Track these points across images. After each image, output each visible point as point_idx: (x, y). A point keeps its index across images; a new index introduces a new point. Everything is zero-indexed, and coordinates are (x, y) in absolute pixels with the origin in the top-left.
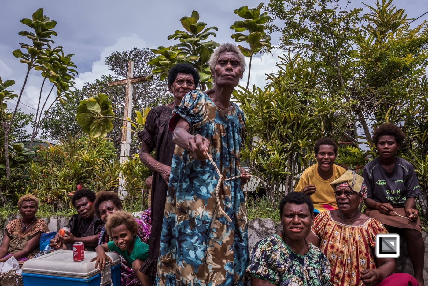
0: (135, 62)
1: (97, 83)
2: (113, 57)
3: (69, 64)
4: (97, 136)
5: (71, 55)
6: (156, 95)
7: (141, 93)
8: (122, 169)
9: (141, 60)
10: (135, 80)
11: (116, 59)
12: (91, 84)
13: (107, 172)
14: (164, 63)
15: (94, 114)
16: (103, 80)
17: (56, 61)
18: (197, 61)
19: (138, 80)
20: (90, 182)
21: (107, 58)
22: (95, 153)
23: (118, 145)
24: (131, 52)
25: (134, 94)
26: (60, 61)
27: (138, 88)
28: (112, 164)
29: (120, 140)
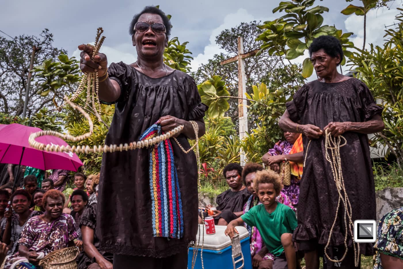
0: (243, 37)
1: (210, 63)
2: (222, 35)
3: (185, 52)
4: (216, 116)
5: (186, 43)
6: (268, 66)
7: (253, 66)
8: (242, 145)
9: (250, 34)
10: (246, 56)
11: (225, 37)
12: (205, 65)
13: (229, 149)
14: (271, 37)
15: (211, 96)
16: (215, 59)
17: (174, 50)
18: (305, 29)
19: (248, 55)
20: (213, 160)
21: (217, 37)
22: (216, 132)
23: (236, 120)
24: (239, 28)
25: (246, 69)
26: (177, 50)
27: (249, 62)
28: (232, 140)
29: (238, 115)
